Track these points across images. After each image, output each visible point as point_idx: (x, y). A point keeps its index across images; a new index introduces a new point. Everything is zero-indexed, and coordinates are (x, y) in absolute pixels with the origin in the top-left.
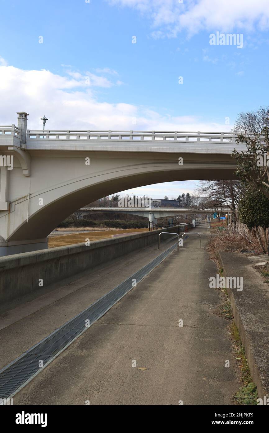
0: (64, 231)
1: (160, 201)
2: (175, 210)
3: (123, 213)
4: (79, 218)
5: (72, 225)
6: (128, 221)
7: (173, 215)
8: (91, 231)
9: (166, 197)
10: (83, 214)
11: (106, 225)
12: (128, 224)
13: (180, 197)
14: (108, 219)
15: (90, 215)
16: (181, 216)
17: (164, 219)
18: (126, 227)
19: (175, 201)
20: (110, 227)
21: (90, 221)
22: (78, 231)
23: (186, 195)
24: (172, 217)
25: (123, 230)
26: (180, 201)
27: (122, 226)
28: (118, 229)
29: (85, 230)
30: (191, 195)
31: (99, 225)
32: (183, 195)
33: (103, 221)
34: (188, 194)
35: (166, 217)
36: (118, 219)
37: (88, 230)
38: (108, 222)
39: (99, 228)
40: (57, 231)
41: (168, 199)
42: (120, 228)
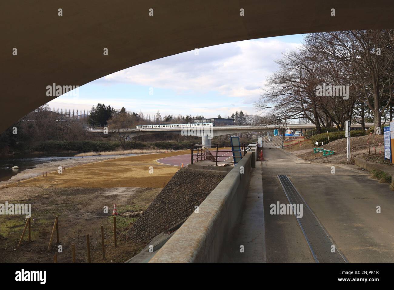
0: (108, 155)
1: (213, 120)
2: (230, 128)
3: (175, 133)
4: (127, 140)
5: (119, 147)
6: (180, 142)
7: (228, 133)
8: (139, 153)
9: (219, 116)
10: (132, 136)
11: (157, 146)
12: (180, 145)
13: (233, 115)
14: (160, 140)
15: (139, 137)
16: (236, 134)
17: (218, 138)
18: (178, 148)
19: (228, 119)
20: (160, 149)
21: (140, 143)
22: (124, 154)
23: (239, 113)
24: (227, 136)
25: (174, 151)
26: (234, 120)
27: (174, 146)
28: (169, 151)
29: (132, 153)
30: (244, 113)
31: (149, 147)
32: (237, 113)
33: (154, 142)
34: (242, 113)
35: (221, 136)
36: (170, 140)
37: (136, 153)
38: (158, 143)
39: (148, 150)
40: (100, 155)
41: (222, 118)
42: (171, 150)
